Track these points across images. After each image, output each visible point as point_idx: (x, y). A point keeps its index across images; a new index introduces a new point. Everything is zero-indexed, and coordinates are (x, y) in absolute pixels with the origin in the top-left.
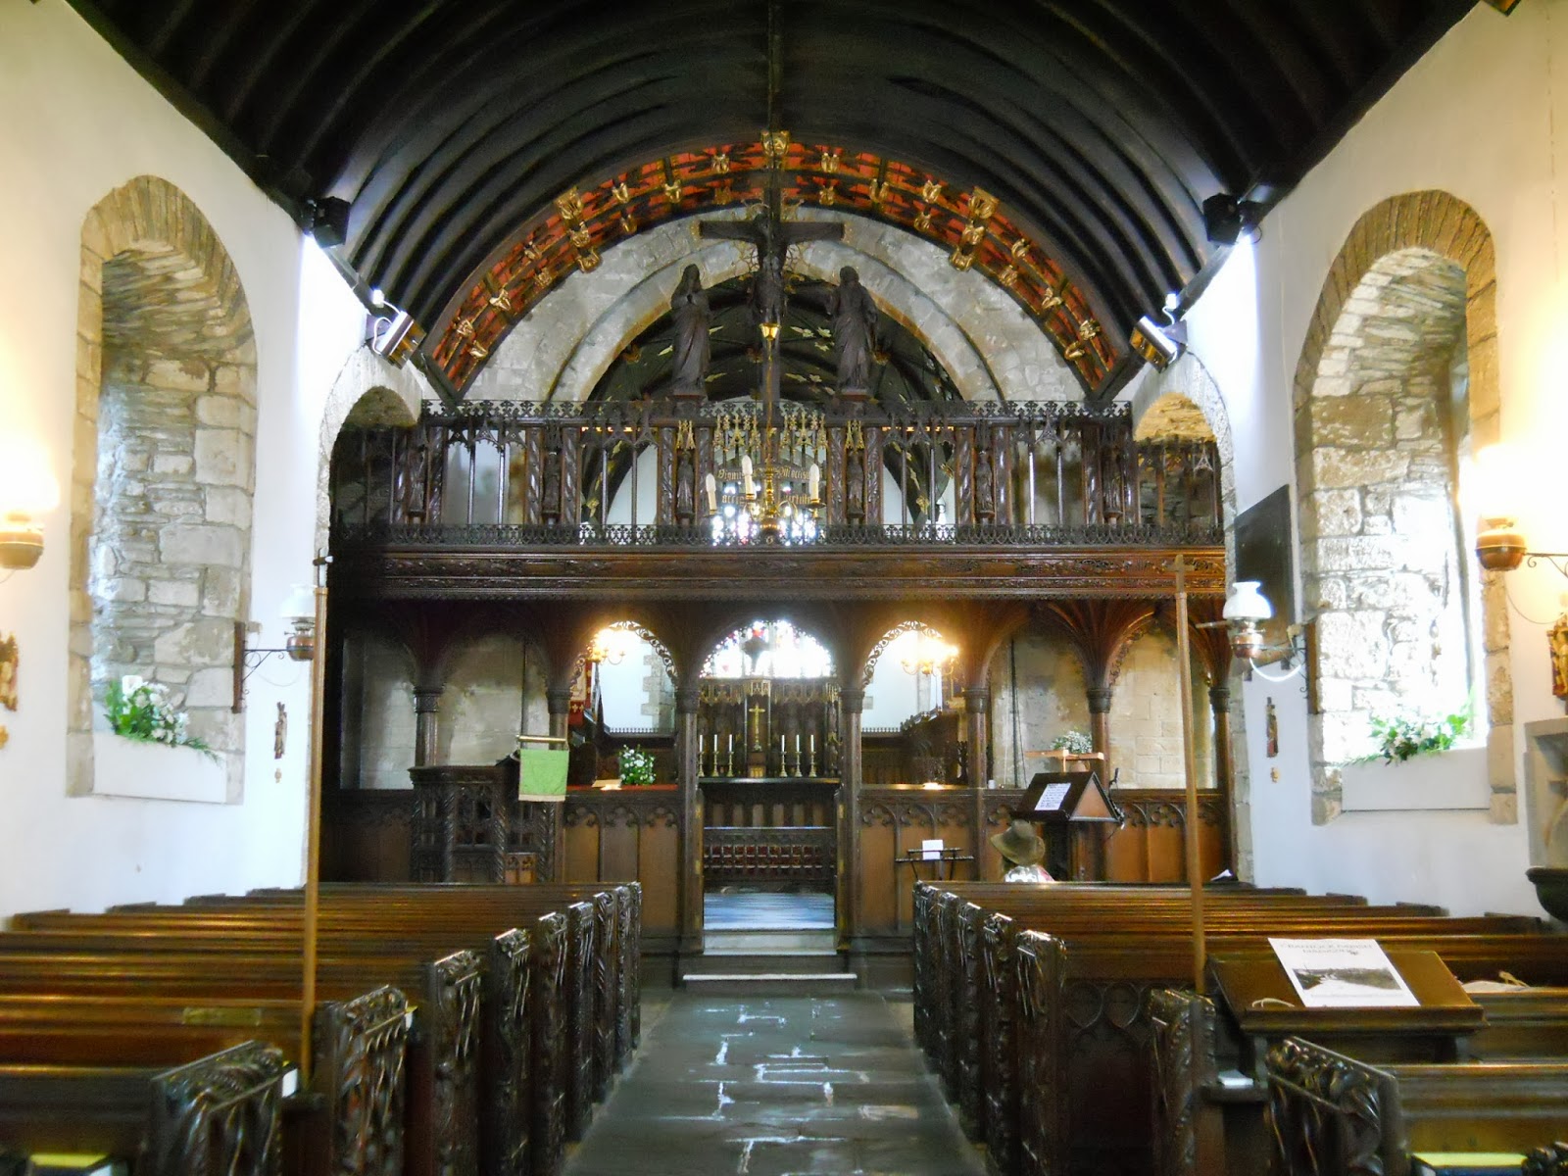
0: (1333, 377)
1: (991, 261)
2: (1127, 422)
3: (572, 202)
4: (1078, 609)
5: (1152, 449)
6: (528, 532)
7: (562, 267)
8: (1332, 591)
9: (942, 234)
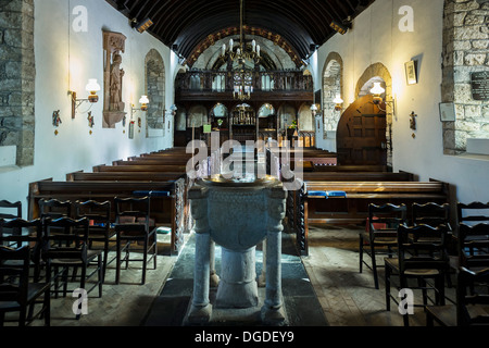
0: (327, 75)
1: (280, 44)
2: (302, 72)
3: (211, 37)
4: (294, 102)
5: (306, 76)
6: (204, 90)
7: (208, 45)
8: (326, 106)
9: (272, 39)
